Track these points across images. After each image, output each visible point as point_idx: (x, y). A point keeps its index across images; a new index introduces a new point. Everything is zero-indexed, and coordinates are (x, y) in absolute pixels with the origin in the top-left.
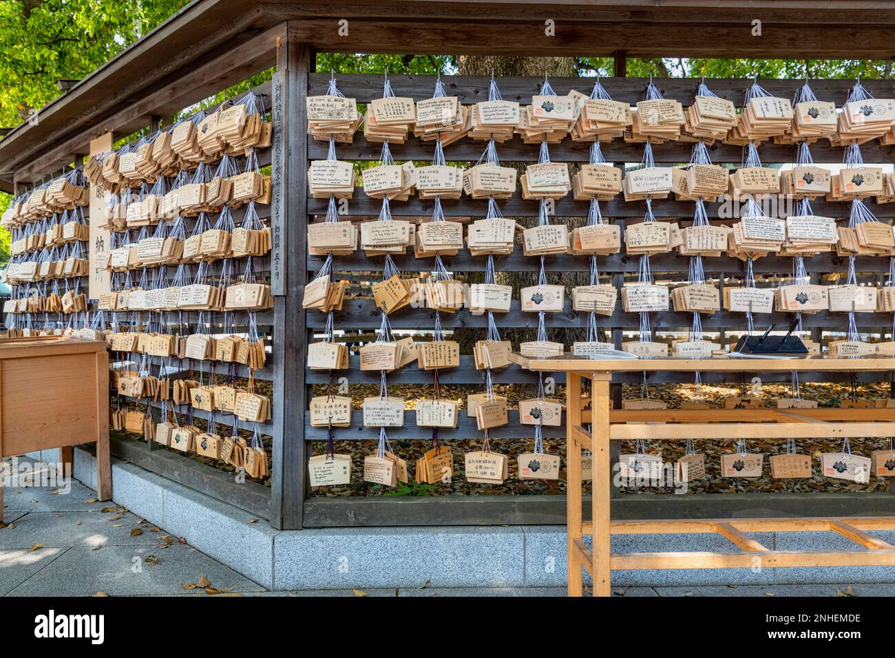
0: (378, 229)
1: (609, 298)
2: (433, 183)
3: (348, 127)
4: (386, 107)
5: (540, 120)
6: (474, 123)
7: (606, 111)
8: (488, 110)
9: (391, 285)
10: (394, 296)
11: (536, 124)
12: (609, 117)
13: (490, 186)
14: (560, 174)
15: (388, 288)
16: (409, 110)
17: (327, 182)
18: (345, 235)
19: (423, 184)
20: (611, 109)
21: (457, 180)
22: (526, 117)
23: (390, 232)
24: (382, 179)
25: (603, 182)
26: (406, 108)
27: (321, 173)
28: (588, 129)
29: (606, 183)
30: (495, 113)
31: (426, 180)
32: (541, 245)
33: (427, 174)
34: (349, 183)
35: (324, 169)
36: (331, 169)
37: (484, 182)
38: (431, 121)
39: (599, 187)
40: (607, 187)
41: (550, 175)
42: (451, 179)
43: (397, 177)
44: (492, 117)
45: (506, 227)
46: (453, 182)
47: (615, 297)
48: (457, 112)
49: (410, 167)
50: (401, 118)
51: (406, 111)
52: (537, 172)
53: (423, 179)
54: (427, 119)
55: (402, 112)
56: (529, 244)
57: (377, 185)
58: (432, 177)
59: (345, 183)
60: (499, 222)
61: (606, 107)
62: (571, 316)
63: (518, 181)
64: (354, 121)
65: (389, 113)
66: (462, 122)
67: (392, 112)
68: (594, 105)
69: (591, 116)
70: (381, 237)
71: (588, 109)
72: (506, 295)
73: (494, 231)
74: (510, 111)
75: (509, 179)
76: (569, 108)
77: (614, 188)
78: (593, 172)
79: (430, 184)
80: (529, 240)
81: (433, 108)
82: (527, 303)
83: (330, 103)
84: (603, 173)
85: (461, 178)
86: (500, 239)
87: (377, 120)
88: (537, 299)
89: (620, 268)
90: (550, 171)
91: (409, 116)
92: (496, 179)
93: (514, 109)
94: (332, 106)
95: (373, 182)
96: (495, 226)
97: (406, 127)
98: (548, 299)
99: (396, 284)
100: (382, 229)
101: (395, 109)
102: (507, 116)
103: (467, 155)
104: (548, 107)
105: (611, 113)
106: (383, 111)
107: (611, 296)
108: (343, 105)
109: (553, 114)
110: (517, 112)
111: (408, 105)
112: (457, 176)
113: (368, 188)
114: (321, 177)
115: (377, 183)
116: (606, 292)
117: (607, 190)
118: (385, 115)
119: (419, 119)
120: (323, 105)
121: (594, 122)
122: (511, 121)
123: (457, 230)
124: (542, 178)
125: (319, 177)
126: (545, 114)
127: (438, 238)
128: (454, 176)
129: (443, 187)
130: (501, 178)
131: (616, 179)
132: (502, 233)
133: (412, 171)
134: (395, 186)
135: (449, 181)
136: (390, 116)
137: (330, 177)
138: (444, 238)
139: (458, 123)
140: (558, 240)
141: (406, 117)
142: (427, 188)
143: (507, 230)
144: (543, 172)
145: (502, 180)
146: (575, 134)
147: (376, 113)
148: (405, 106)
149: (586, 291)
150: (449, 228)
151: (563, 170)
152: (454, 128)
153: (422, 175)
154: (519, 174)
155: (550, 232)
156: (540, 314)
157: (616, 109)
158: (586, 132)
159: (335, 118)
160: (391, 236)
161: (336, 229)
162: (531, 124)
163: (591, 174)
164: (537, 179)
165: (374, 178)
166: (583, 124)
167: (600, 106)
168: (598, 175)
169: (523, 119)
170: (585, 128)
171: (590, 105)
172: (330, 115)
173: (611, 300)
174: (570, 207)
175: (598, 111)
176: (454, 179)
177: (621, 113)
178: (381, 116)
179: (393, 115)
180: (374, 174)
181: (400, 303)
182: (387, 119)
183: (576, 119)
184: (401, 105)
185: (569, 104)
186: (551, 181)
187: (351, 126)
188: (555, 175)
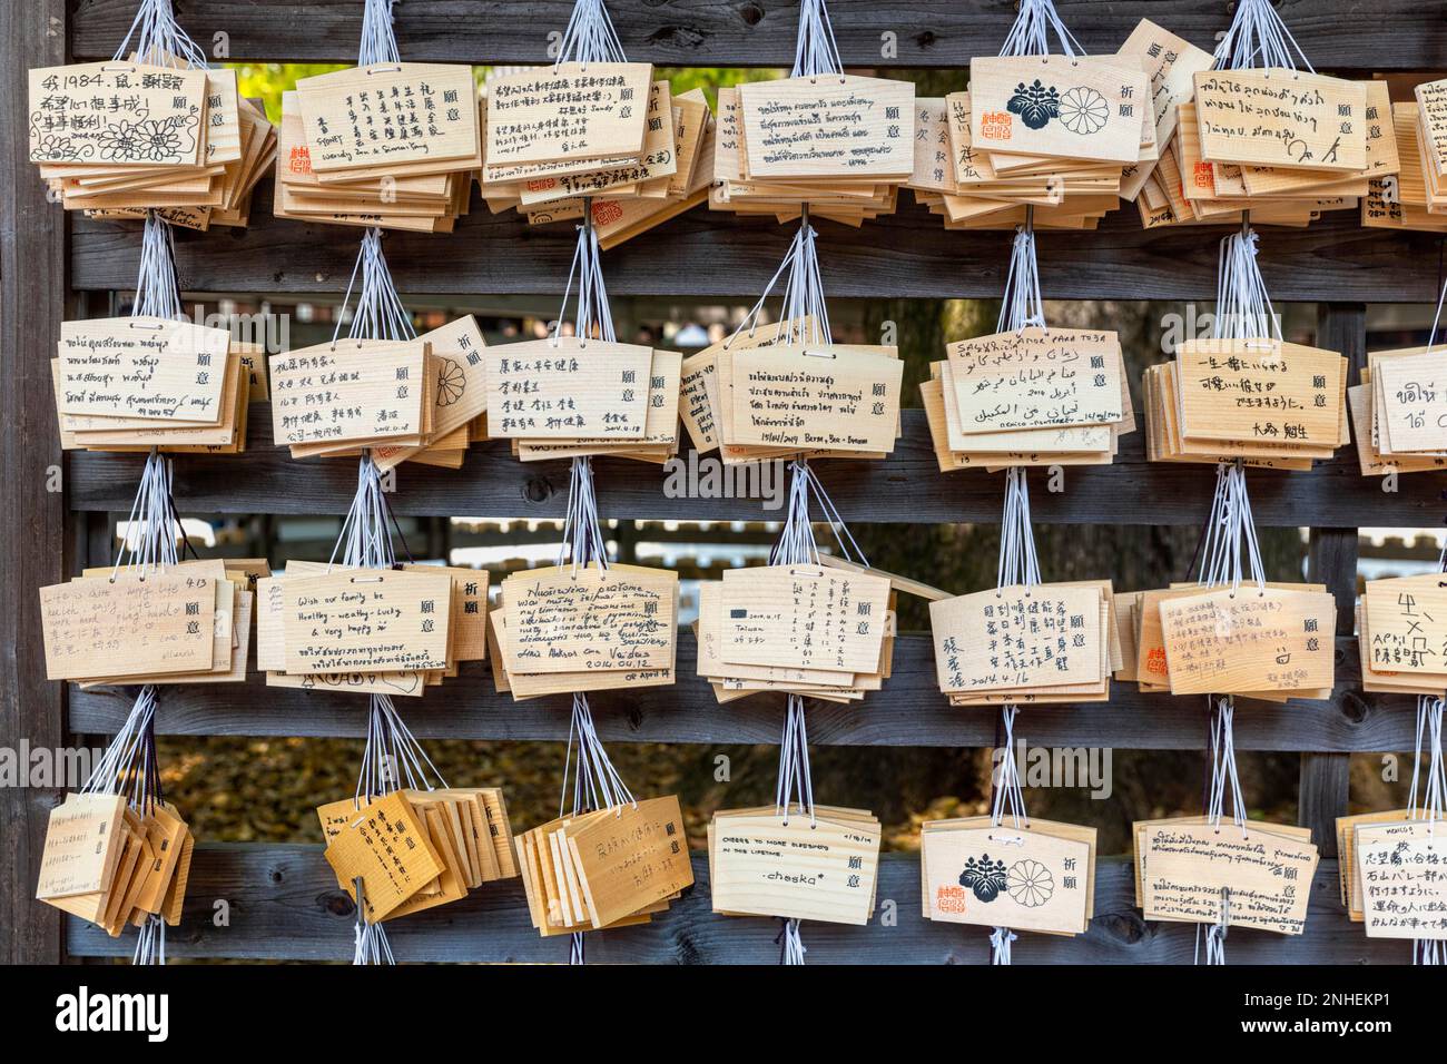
0: (321, 607)
1: (1282, 881)
2: (556, 413)
3: (204, 187)
4: (357, 105)
5: (1000, 163)
6: (723, 166)
7: (1280, 124)
8: (779, 117)
9: (380, 825)
10: (393, 867)
11: (984, 175)
12: (1298, 150)
13: (790, 431)
14: (1086, 375)
15: (371, 833)
16: (453, 116)
17: (123, 409)
18: (193, 628)
19: (515, 415)
20: (1305, 110)
21: (656, 402)
22: (945, 137)
23: (373, 622)
24: (346, 395)
25: (1265, 415)
26: (442, 108)
27: (99, 370)
28: (1205, 194)
29: (1279, 418)
30: (813, 129)
31: (529, 399)
32: (1001, 671)
33: (532, 376)
34: (211, 413)
35: (111, 352)
36: (140, 352)
37: (763, 414)
38: (541, 163)
39: (1250, 435)
40: (1281, 437)
41: (1041, 384)
42: (628, 396)
43: (402, 393)
44: (800, 147)
45: (854, 606)
46: (636, 412)
47: (1307, 871)
48: (653, 124)
49: (464, 342)
50: (419, 155)
51: (442, 122)
52: (989, 372)
53: (514, 397)
54: (523, 156)
55: (424, 125)
56: (953, 664)
57: (326, 422)
58: (553, 385)
59: (196, 414)
60: (824, 585)
61: (1286, 105)
62: (1125, 929)
63: (911, 399)
64: (229, 165)
65: (365, 130)
66: (670, 168)
67: (379, 126)
68: (1233, 97)
69: (1216, 148)
70: (332, 642)
71: (1204, 113)
72: (855, 862)
73: (803, 620)
74: (874, 121)
75: (870, 399)
76: (1125, 111)
77: (1312, 439)
78: (1227, 375)
79: (541, 417)
80: (950, 645)
81: (551, 111)
82: (941, 893)
83: (124, 94)
84: (1264, 377)
85: (671, 392)
86: (822, 657)
87: (317, 162)
88: (985, 880)
89: (1333, 736)
90: (1046, 366)
91: (454, 143)
92: (814, 400)
93: (892, 113)
94: (132, 104)
95: (311, 408)
96: (805, 597)
97: (440, 187)
98: (1030, 883)
99: (401, 828)
100: (342, 607)
101: (393, 113)
102: (862, 143)
103: (710, 272)
104: (1035, 108)
105: (1302, 130)
106: (340, 125)
107: (1291, 874)
108: (178, 103)
109: (1055, 139)
110: (907, 122)
111: (450, 96)
112: (656, 382)
113: (292, 429)
114: (98, 388)
115: (325, 410)
116: (1269, 856)
117: (1284, 446)
118: (349, 144)
119: (493, 155)
120: (98, 103)
121: (1234, 170)
122: (877, 166)
123: (650, 608)
124: (1006, 396)
125: (92, 387)
126: (1022, 137)
127: (570, 644)
128: (641, 385)
129: (595, 429)
130: (835, 396)
131: (1320, 402)
132: (835, 629)
133: (473, 359)
134: (394, 427)
135: (620, 408)
136: (369, 145)
137: (135, 389)
138: (597, 643)
139: (658, 171)
140: (1071, 651)
141: (438, 148)
142: (529, 432)
143: (854, 619)
144: (1009, 369)
145: (837, 404)
146: (1156, 201)
147: (314, 132)
148: (437, 99)
149: (1190, 846)
150: (617, 598)
151: (1096, 362)
152: (641, 187)
153: (513, 377)
154: (915, 375)
155: (1040, 617)
156: (996, 939)
157: (1327, 114)
158: (1198, 200)
159: (144, 156)
160: (375, 639)
161: (158, 603)
162: (963, 178)
163: (1217, 383)
164: (988, 401)
165: (317, 388)
166: (1188, 173)
167: (1257, 101)
168: (1245, 385)
169: (933, 145)
170: (1194, 191)
171: (1215, 95)
172: (125, 143)
173: (1289, 891)
174: (1134, 486)
175: (1252, 121)
176: (641, 398)
177: (1346, 129)
178: (335, 148)
179: (383, 139)
180: (315, 373)
181: (418, 897)
182: (358, 161)
183: (1153, 154)
184: (419, 99)
185: (1126, 92)
186: (1047, 408)
187: (216, 181)
188: (1061, 384)
